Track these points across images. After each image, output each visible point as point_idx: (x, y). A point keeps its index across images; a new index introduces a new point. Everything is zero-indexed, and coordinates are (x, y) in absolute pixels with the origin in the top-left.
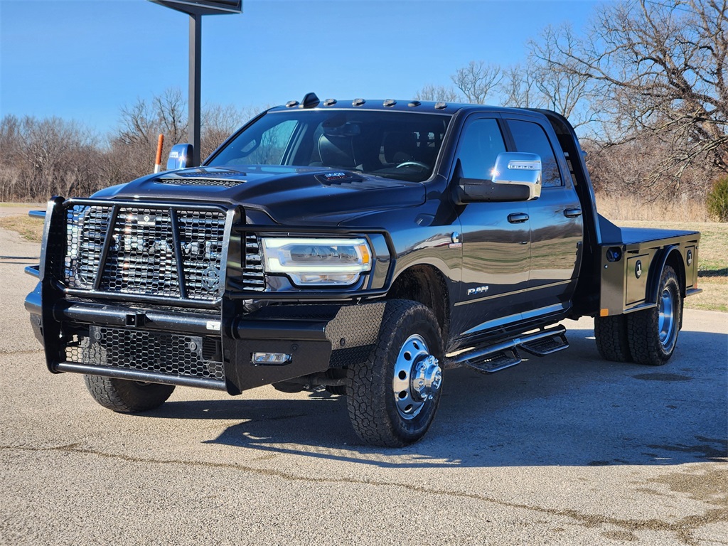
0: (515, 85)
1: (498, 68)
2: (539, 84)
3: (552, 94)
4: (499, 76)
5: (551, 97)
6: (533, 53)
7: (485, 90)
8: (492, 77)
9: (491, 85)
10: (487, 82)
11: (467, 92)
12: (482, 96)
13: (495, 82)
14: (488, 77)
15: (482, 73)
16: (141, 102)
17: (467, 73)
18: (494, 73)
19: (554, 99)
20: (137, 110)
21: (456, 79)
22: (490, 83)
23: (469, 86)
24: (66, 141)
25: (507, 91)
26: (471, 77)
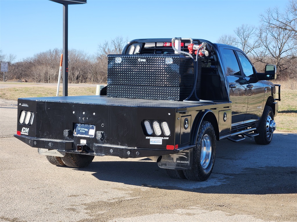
0: (261, 34)
1: (254, 27)
2: (271, 33)
3: (277, 37)
4: (254, 30)
5: (276, 38)
6: (262, 20)
7: (248, 36)
8: (251, 30)
9: (251, 34)
10: (249, 32)
11: (240, 37)
12: (247, 38)
13: (252, 32)
14: (250, 31)
15: (247, 29)
16: (107, 42)
17: (241, 29)
18: (252, 29)
19: (277, 39)
20: (105, 45)
21: (236, 32)
22: (250, 33)
23: (241, 34)
24: (78, 58)
25: (258, 36)
26: (242, 30)
